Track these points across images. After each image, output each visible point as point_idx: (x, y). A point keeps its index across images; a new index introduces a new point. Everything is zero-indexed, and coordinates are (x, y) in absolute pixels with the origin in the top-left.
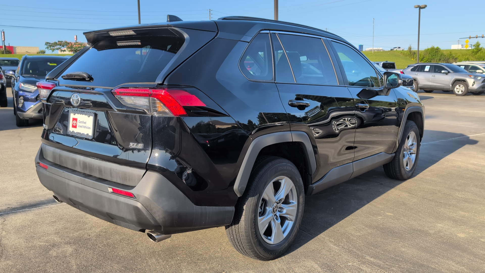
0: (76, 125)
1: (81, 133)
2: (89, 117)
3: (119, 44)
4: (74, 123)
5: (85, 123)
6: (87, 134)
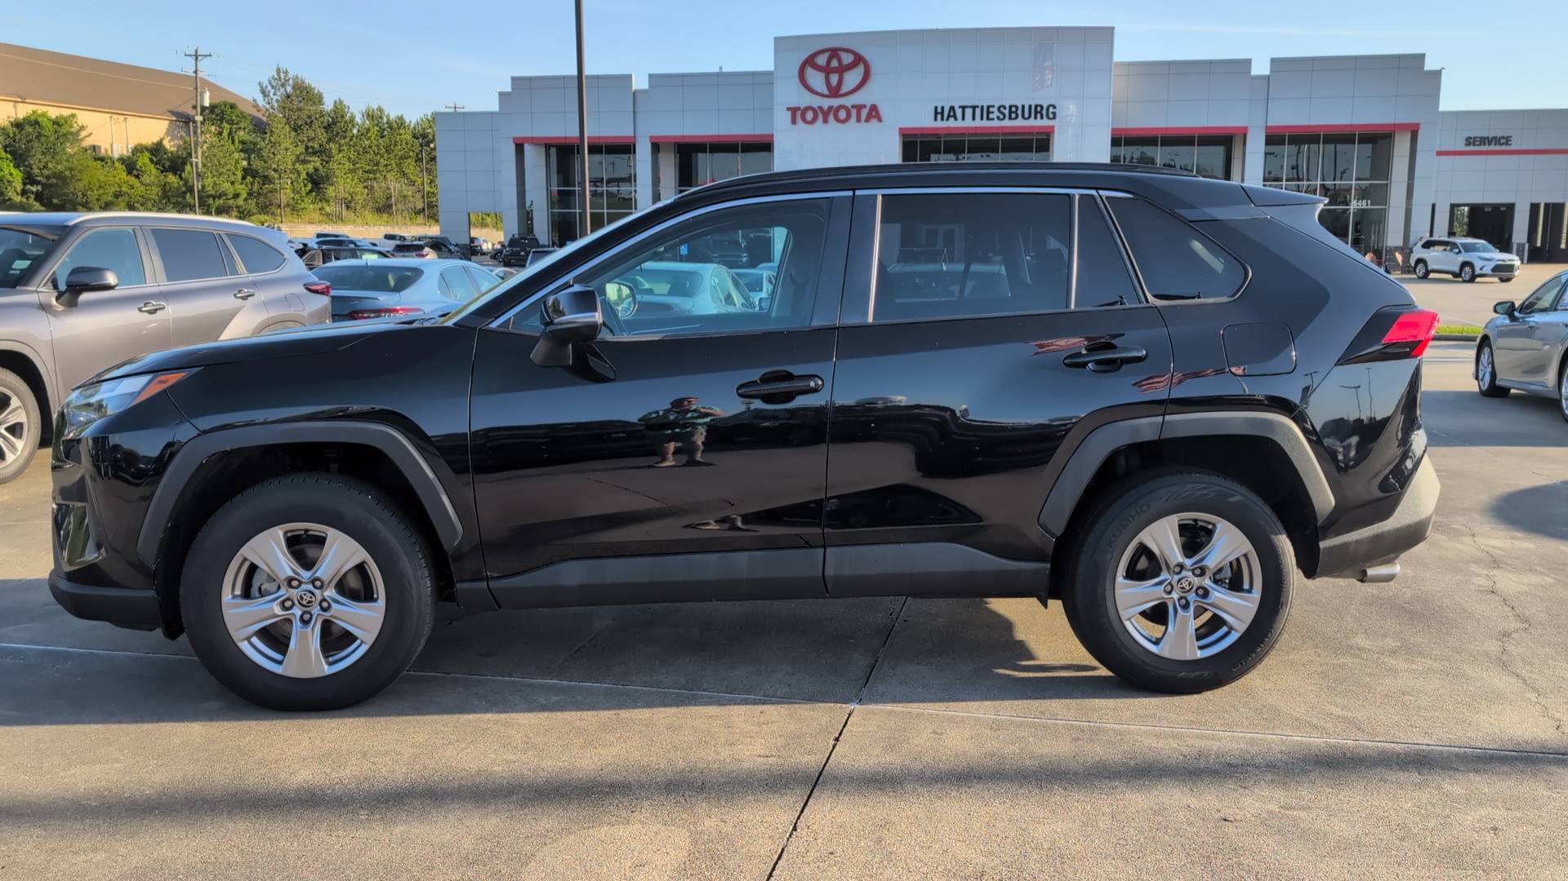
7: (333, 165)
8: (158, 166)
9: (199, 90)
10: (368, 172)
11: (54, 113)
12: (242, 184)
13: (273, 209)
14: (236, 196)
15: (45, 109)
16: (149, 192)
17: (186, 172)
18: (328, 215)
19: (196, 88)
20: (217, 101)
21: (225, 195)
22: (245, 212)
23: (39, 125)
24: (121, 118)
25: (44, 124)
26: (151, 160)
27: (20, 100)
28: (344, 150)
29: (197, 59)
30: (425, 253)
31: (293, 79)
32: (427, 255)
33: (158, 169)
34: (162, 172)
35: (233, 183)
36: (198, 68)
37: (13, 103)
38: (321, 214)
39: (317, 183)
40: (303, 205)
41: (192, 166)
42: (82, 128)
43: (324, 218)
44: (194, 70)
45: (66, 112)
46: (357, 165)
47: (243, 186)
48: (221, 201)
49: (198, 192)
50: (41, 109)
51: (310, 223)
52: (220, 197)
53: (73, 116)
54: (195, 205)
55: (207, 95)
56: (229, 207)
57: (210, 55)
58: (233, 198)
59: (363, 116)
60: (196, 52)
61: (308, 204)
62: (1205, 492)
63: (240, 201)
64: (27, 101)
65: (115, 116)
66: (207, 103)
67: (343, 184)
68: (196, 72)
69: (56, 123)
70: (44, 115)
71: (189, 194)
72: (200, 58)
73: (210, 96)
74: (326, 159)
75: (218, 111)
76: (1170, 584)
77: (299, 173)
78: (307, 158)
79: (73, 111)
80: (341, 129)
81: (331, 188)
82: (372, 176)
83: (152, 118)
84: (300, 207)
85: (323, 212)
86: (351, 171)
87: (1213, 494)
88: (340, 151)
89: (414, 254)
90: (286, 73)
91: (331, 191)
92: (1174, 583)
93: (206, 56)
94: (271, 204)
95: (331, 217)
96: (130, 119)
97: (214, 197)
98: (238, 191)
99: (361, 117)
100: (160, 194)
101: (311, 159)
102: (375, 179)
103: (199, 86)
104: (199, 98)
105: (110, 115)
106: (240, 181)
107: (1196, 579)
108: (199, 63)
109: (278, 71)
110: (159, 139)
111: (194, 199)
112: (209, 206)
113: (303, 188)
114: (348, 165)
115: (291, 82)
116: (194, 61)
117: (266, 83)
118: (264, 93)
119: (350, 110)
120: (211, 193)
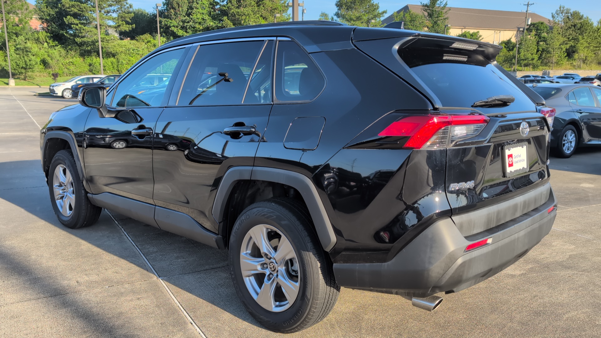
0: (512, 163)
1: (520, 169)
2: (523, 147)
3: (445, 58)
4: (509, 161)
5: (520, 156)
6: (523, 168)
7: (579, 45)
8: (507, 49)
9: (527, 18)
10: (596, 47)
11: (472, 31)
12: (536, 54)
13: (549, 64)
14: (533, 59)
15: (469, 30)
16: (499, 59)
17: (514, 51)
18: (574, 66)
19: (526, 18)
20: (535, 22)
21: (528, 59)
22: (535, 66)
23: (466, 36)
24: (498, 32)
25: (467, 36)
26: (505, 47)
27: (464, 28)
28: (584, 38)
29: (528, 6)
30: (594, 82)
31: (566, 10)
32: (595, 83)
33: (507, 50)
34: (508, 51)
35: (532, 54)
36: (528, 9)
37: (461, 29)
38: (571, 66)
39: (570, 53)
40: (562, 62)
41: (516, 48)
42: (480, 36)
43: (572, 67)
44: (526, 10)
45: (476, 31)
46: (591, 45)
47: (537, 55)
48: (526, 62)
49: (517, 58)
50: (467, 30)
51: (565, 69)
52: (525, 60)
53: (478, 32)
54: (515, 64)
55: (530, 20)
56: (530, 64)
57: (534, 4)
58: (531, 60)
59: (598, 23)
60: (528, 3)
61: (565, 62)
63: (534, 61)
64: (466, 28)
65: (496, 31)
66: (529, 23)
67: (582, 53)
68: (527, 11)
69: (472, 35)
70: (468, 32)
71: (514, 59)
72: (529, 5)
73: (531, 20)
74: (577, 42)
75: (536, 26)
77: (562, 49)
78: (568, 42)
79: (478, 30)
80: (585, 29)
81: (577, 55)
82: (598, 49)
83: (509, 30)
84: (560, 63)
85: (572, 65)
86: (588, 47)
88: (583, 39)
89: (589, 82)
90: (563, 7)
91: (576, 56)
93: (532, 4)
94: (549, 62)
95: (575, 67)
96: (502, 32)
97: (523, 60)
98: (534, 58)
99: (597, 23)
100: (503, 60)
101: (569, 43)
102: (599, 50)
103: (527, 17)
104: (527, 21)
105: (494, 31)
106: (535, 54)
108: (528, 7)
109: (560, 8)
110: (509, 38)
111: (515, 61)
112: (521, 64)
113: (563, 55)
114: (586, 44)
115: (565, 11)
116: (527, 7)
117: (554, 13)
118: (553, 17)
119: (592, 21)
120: (522, 58)
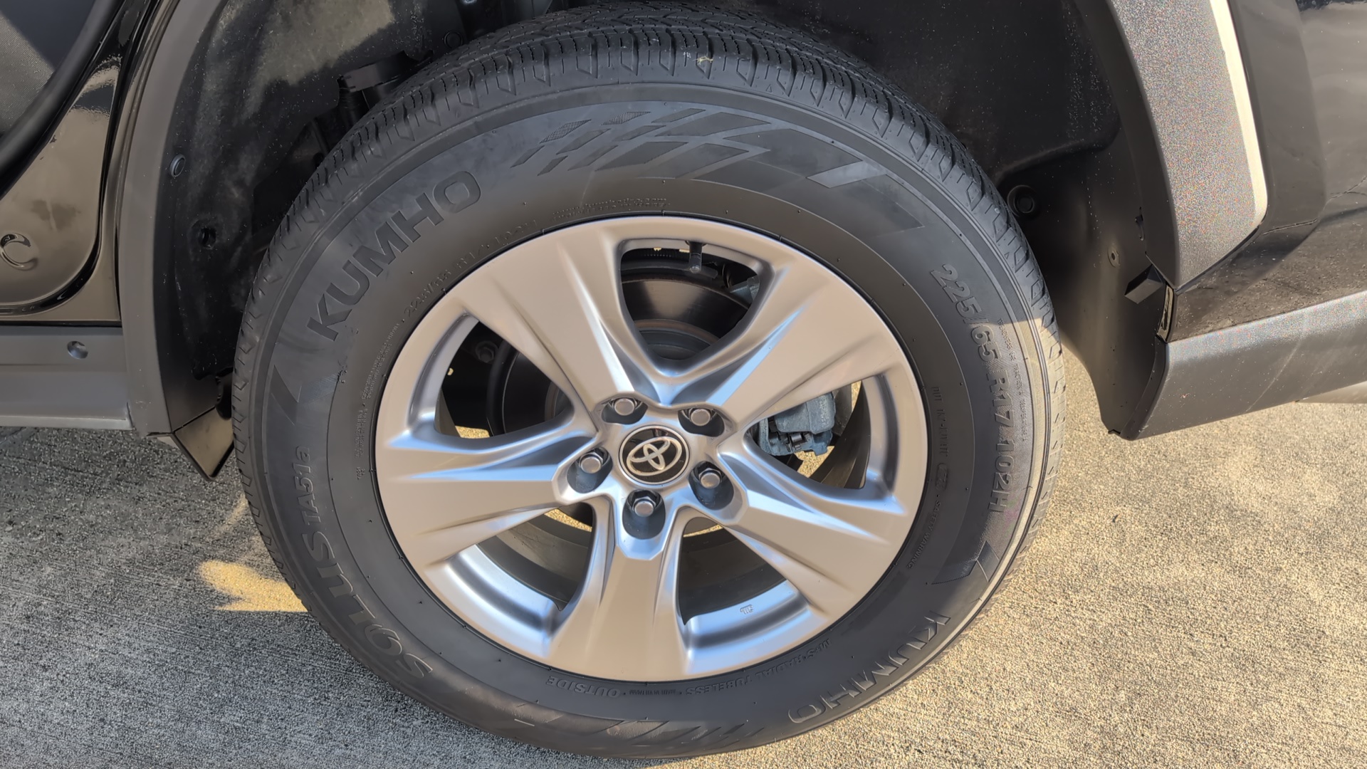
62: (718, 139)
76: (599, 450)
87: (755, 151)
92: (614, 448)
107: (692, 438)
